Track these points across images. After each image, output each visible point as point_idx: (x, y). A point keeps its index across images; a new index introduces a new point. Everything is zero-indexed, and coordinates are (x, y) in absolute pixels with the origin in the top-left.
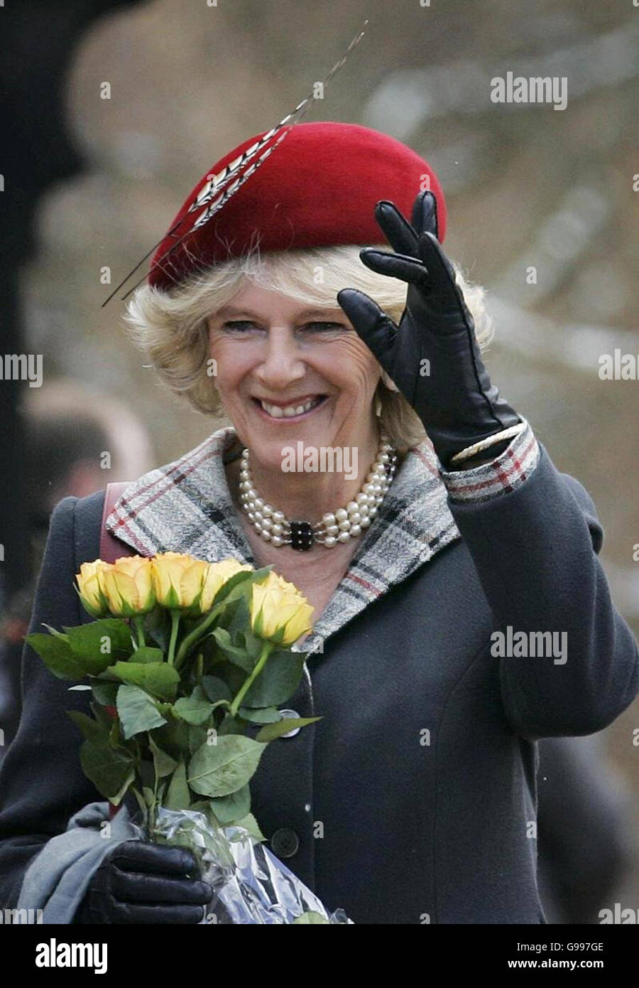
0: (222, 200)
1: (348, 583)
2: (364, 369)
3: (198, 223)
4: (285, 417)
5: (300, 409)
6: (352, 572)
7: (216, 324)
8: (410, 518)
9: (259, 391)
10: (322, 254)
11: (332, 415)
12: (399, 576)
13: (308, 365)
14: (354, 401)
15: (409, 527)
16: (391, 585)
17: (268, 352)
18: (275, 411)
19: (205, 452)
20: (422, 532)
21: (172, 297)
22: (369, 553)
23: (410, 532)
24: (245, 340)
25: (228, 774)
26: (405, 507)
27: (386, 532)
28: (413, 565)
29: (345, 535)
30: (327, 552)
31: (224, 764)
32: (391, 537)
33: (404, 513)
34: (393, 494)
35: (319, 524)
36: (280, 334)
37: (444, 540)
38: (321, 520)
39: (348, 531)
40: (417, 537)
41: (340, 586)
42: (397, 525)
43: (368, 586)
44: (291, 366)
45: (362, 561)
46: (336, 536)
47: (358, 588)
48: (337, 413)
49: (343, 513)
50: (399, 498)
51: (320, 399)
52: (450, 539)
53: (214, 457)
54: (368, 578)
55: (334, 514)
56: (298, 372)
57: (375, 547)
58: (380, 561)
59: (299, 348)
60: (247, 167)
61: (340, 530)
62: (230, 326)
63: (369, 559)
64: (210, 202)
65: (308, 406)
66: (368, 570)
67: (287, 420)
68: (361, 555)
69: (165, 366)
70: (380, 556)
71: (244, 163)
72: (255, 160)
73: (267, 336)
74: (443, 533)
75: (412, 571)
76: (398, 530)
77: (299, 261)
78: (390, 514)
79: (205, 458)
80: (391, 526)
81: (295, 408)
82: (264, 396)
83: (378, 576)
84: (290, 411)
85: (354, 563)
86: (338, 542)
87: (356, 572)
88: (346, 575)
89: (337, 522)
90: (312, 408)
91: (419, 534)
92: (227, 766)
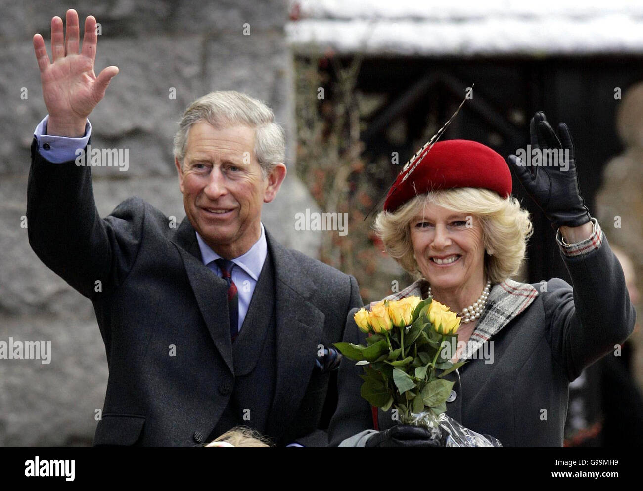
0: (414, 168)
1: (474, 337)
2: (477, 243)
3: (404, 179)
4: (443, 264)
5: (450, 260)
6: (475, 332)
7: (413, 225)
8: (498, 308)
9: (432, 253)
10: (458, 191)
11: (464, 264)
12: (495, 331)
13: (453, 241)
14: (473, 258)
15: (498, 311)
16: (492, 336)
17: (435, 235)
18: (439, 261)
19: (413, 287)
20: (503, 313)
21: (393, 214)
22: (481, 324)
23: (498, 313)
24: (425, 231)
25: (438, 396)
26: (495, 303)
27: (488, 314)
28: (501, 327)
29: (473, 317)
30: (466, 325)
31: (437, 392)
32: (490, 316)
33: (494, 306)
34: (489, 299)
35: (461, 313)
36: (440, 227)
37: (513, 316)
38: (462, 311)
39: (475, 316)
40: (501, 315)
41: (470, 339)
42: (492, 311)
43: (482, 337)
44: (445, 240)
45: (479, 327)
46: (469, 318)
47: (478, 338)
48: (466, 263)
49: (471, 308)
50: (492, 300)
51: (458, 256)
52: (516, 315)
53: (417, 289)
54: (482, 334)
55: (467, 308)
56: (449, 243)
57: (484, 321)
58: (486, 326)
59: (449, 233)
60: (424, 152)
61: (471, 315)
62: (419, 225)
63: (482, 326)
64: (409, 170)
65: (453, 259)
66: (482, 331)
67: (445, 266)
68: (478, 325)
69: (391, 248)
70: (486, 324)
71: (423, 151)
72: (427, 149)
73: (435, 229)
74: (512, 313)
75: (501, 329)
76: (493, 313)
77: (448, 194)
78: (489, 307)
79: (413, 290)
80: (490, 311)
81: (448, 260)
82: (434, 255)
83: (486, 332)
84: (445, 261)
85: (476, 329)
86: (471, 321)
87: (477, 332)
88: (473, 334)
89: (469, 312)
90: (455, 261)
91: (502, 314)
92: (438, 393)
